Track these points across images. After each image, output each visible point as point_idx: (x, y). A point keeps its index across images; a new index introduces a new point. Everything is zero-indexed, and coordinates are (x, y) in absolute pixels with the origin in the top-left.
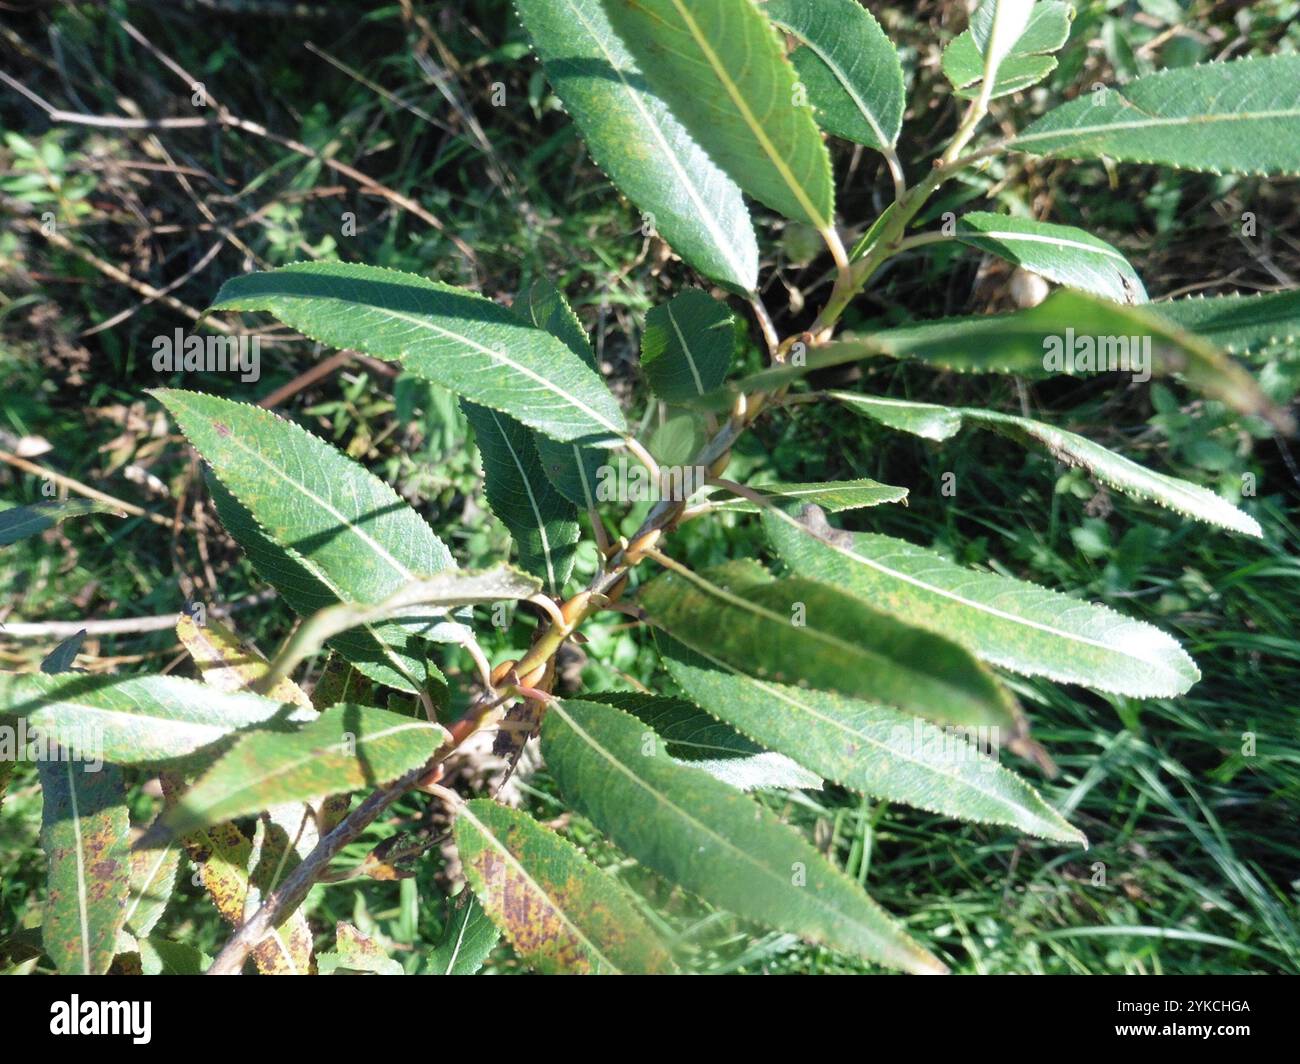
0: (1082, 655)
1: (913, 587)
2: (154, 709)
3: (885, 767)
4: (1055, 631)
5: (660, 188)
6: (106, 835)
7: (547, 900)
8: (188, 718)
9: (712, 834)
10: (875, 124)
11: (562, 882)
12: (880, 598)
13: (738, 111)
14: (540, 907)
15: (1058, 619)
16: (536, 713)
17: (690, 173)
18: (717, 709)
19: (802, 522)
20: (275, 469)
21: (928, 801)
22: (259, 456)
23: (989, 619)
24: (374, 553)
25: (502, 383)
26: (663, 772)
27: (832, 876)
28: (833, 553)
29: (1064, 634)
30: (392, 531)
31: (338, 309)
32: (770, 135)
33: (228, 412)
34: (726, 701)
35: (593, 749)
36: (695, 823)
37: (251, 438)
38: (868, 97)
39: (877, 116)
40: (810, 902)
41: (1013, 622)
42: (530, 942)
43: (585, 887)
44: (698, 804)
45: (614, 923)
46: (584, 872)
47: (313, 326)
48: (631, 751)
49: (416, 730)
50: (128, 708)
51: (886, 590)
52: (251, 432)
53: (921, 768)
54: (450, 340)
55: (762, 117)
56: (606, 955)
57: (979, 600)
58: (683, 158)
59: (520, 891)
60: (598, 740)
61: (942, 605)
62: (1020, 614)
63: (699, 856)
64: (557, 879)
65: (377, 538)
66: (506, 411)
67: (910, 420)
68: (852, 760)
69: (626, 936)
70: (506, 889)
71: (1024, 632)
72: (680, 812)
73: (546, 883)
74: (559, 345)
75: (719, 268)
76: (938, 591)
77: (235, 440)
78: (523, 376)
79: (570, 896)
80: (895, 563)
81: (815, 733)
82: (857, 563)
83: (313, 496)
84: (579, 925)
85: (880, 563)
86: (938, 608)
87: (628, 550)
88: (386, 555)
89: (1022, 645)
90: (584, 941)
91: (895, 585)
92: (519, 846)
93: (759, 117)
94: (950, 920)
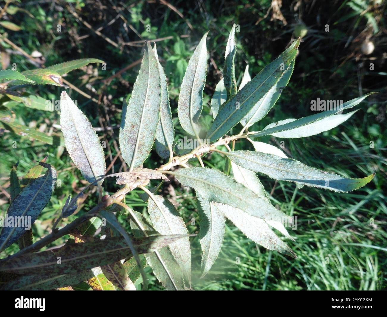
94: (313, 237)
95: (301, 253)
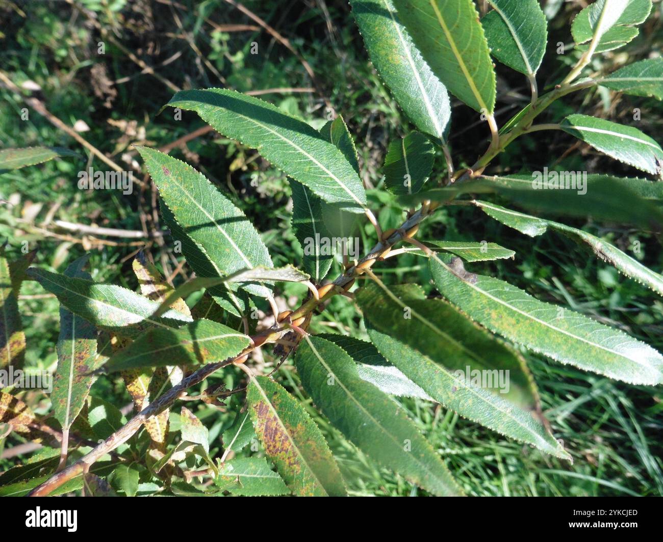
0: (600, 356)
1: (506, 308)
2: (114, 302)
3: (470, 402)
4: (586, 341)
5: (403, 81)
6: (85, 353)
7: (286, 432)
8: (129, 310)
9: (372, 418)
10: (526, 60)
11: (295, 425)
12: (486, 312)
13: (450, 46)
14: (282, 434)
15: (590, 334)
16: (298, 338)
17: (421, 74)
18: (388, 356)
19: (450, 266)
20: (189, 195)
21: (490, 424)
22: (182, 187)
23: (548, 330)
24: (231, 245)
25: (307, 170)
26: (353, 381)
27: (429, 452)
28: (465, 285)
29: (591, 343)
30: (241, 236)
31: (231, 116)
32: (465, 61)
33: (171, 163)
34: (394, 352)
35: (321, 363)
36: (364, 410)
37: (179, 178)
38: (525, 45)
39: (528, 56)
40: (415, 462)
41: (562, 334)
42: (274, 451)
43: (306, 430)
44: (368, 401)
45: (317, 451)
46: (306, 422)
47: (217, 123)
48: (340, 368)
49: (236, 337)
50: (103, 299)
51: (490, 308)
52: (180, 175)
53: (490, 406)
54: (285, 143)
55: (462, 50)
56: (310, 466)
57: (544, 319)
58: (418, 66)
59: (274, 425)
60: (324, 359)
61: (521, 319)
62: (567, 330)
63: (363, 427)
64: (293, 423)
65: (233, 238)
66: (307, 185)
67: (518, 224)
68: (453, 395)
69: (321, 458)
70: (267, 423)
71: (567, 339)
72: (358, 403)
73: (288, 424)
74: (340, 155)
75: (429, 128)
76: (520, 312)
77: (172, 178)
78: (319, 168)
79: (298, 433)
80: (499, 294)
81: (437, 377)
82: (477, 292)
83: (205, 212)
84: (299, 448)
85: (490, 293)
86: (518, 321)
87: (357, 267)
88: (236, 247)
89: (564, 347)
90: (300, 456)
91: (496, 306)
92: (277, 403)
93: (460, 51)
94: (493, 454)
95: (471, 481)
